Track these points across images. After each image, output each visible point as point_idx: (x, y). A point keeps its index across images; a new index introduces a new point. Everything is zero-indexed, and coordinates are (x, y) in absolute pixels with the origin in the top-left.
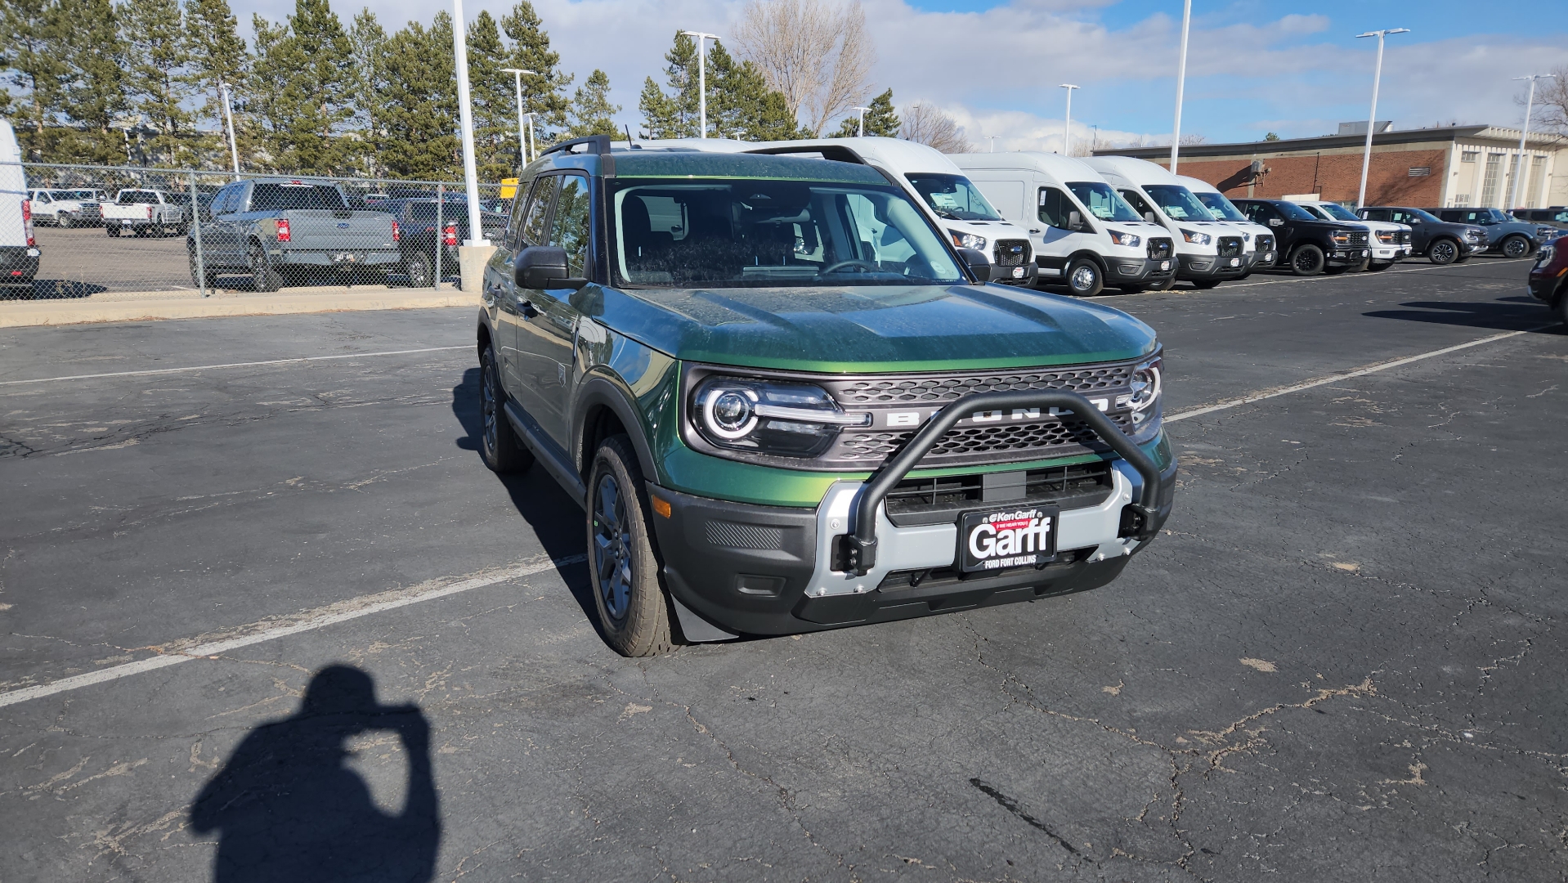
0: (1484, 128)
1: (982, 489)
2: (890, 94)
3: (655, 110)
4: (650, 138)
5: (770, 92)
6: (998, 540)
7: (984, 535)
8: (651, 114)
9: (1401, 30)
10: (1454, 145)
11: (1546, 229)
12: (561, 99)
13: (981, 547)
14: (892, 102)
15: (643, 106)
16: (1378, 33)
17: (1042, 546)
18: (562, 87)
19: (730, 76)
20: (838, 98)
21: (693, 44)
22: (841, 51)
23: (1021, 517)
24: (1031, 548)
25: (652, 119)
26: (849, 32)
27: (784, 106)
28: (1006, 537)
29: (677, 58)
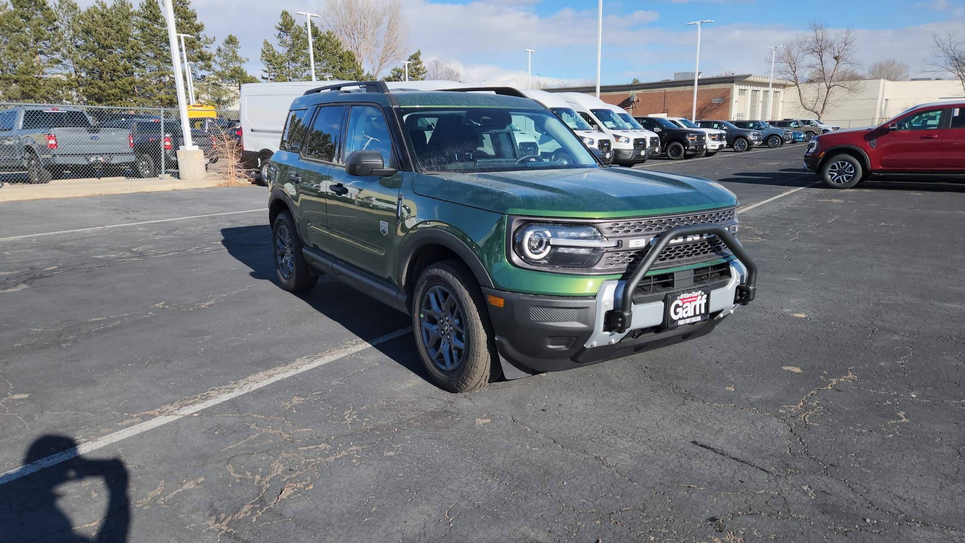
0: (749, 76)
1: (674, 280)
2: (419, 54)
3: (271, 61)
4: (269, 79)
5: (344, 51)
6: (683, 309)
7: (677, 306)
8: (269, 63)
9: (709, 21)
10: (735, 85)
11: (788, 131)
12: (208, 53)
13: (676, 313)
14: (421, 58)
15: (263, 58)
16: (697, 22)
17: (703, 311)
18: (208, 45)
19: (318, 40)
20: (388, 55)
21: (293, 19)
22: (387, 27)
23: (694, 295)
24: (698, 313)
25: (270, 66)
26: (392, 14)
27: (354, 60)
28: (687, 307)
29: (283, 28)
